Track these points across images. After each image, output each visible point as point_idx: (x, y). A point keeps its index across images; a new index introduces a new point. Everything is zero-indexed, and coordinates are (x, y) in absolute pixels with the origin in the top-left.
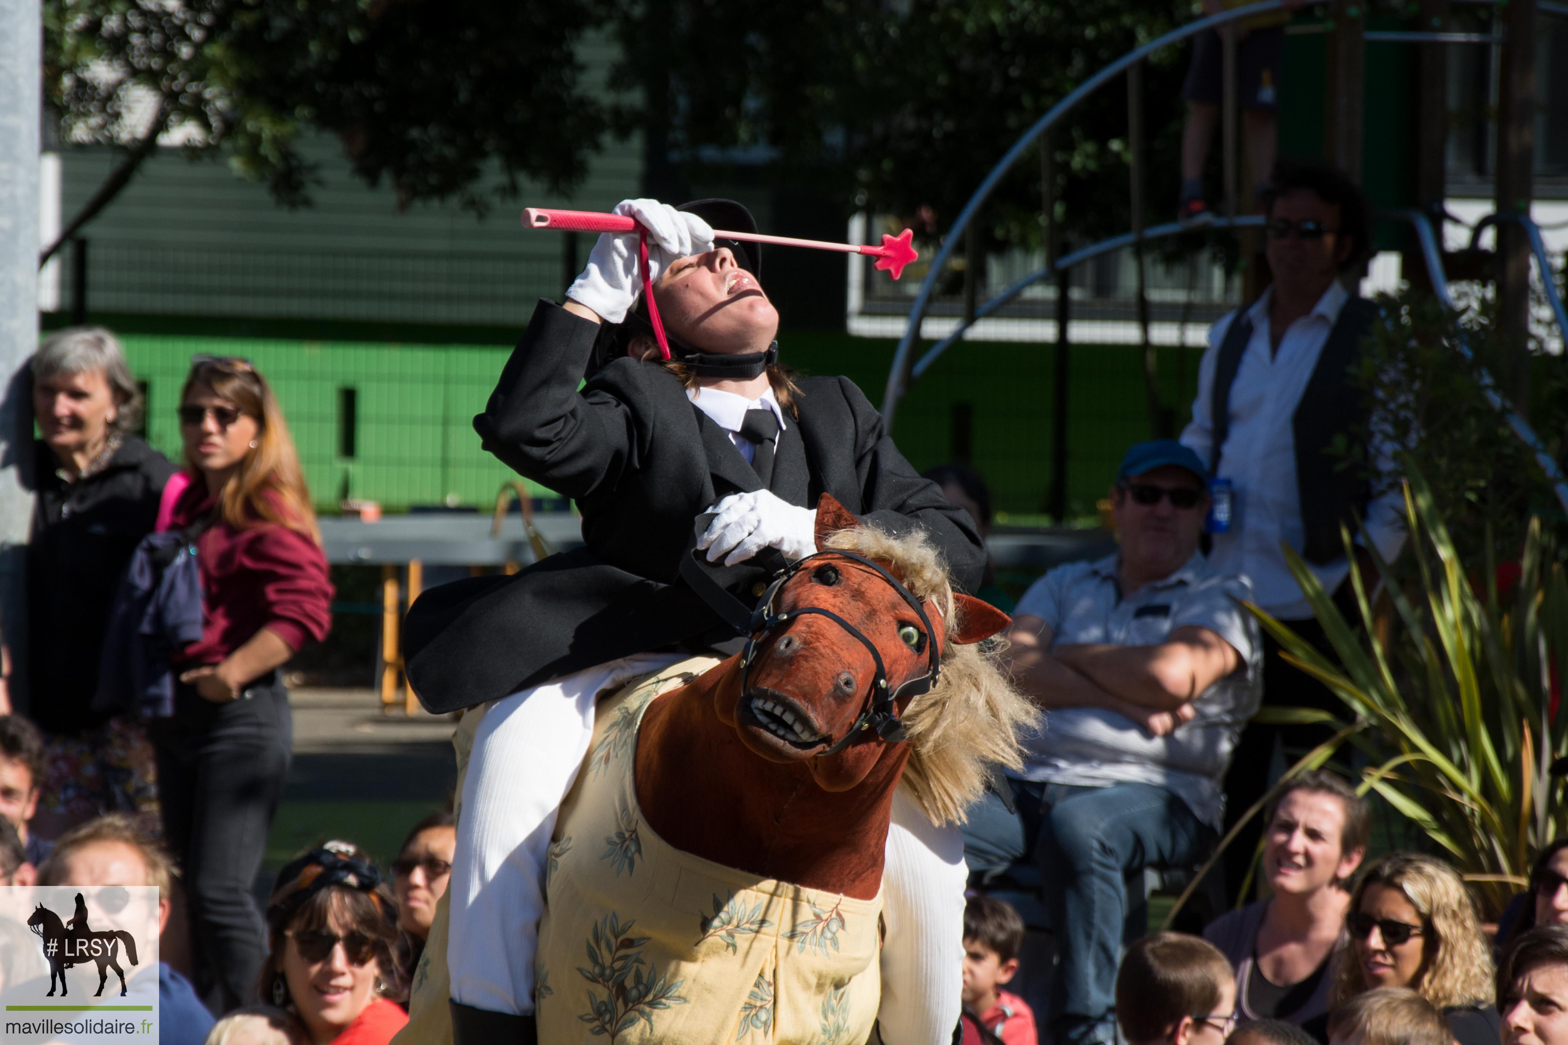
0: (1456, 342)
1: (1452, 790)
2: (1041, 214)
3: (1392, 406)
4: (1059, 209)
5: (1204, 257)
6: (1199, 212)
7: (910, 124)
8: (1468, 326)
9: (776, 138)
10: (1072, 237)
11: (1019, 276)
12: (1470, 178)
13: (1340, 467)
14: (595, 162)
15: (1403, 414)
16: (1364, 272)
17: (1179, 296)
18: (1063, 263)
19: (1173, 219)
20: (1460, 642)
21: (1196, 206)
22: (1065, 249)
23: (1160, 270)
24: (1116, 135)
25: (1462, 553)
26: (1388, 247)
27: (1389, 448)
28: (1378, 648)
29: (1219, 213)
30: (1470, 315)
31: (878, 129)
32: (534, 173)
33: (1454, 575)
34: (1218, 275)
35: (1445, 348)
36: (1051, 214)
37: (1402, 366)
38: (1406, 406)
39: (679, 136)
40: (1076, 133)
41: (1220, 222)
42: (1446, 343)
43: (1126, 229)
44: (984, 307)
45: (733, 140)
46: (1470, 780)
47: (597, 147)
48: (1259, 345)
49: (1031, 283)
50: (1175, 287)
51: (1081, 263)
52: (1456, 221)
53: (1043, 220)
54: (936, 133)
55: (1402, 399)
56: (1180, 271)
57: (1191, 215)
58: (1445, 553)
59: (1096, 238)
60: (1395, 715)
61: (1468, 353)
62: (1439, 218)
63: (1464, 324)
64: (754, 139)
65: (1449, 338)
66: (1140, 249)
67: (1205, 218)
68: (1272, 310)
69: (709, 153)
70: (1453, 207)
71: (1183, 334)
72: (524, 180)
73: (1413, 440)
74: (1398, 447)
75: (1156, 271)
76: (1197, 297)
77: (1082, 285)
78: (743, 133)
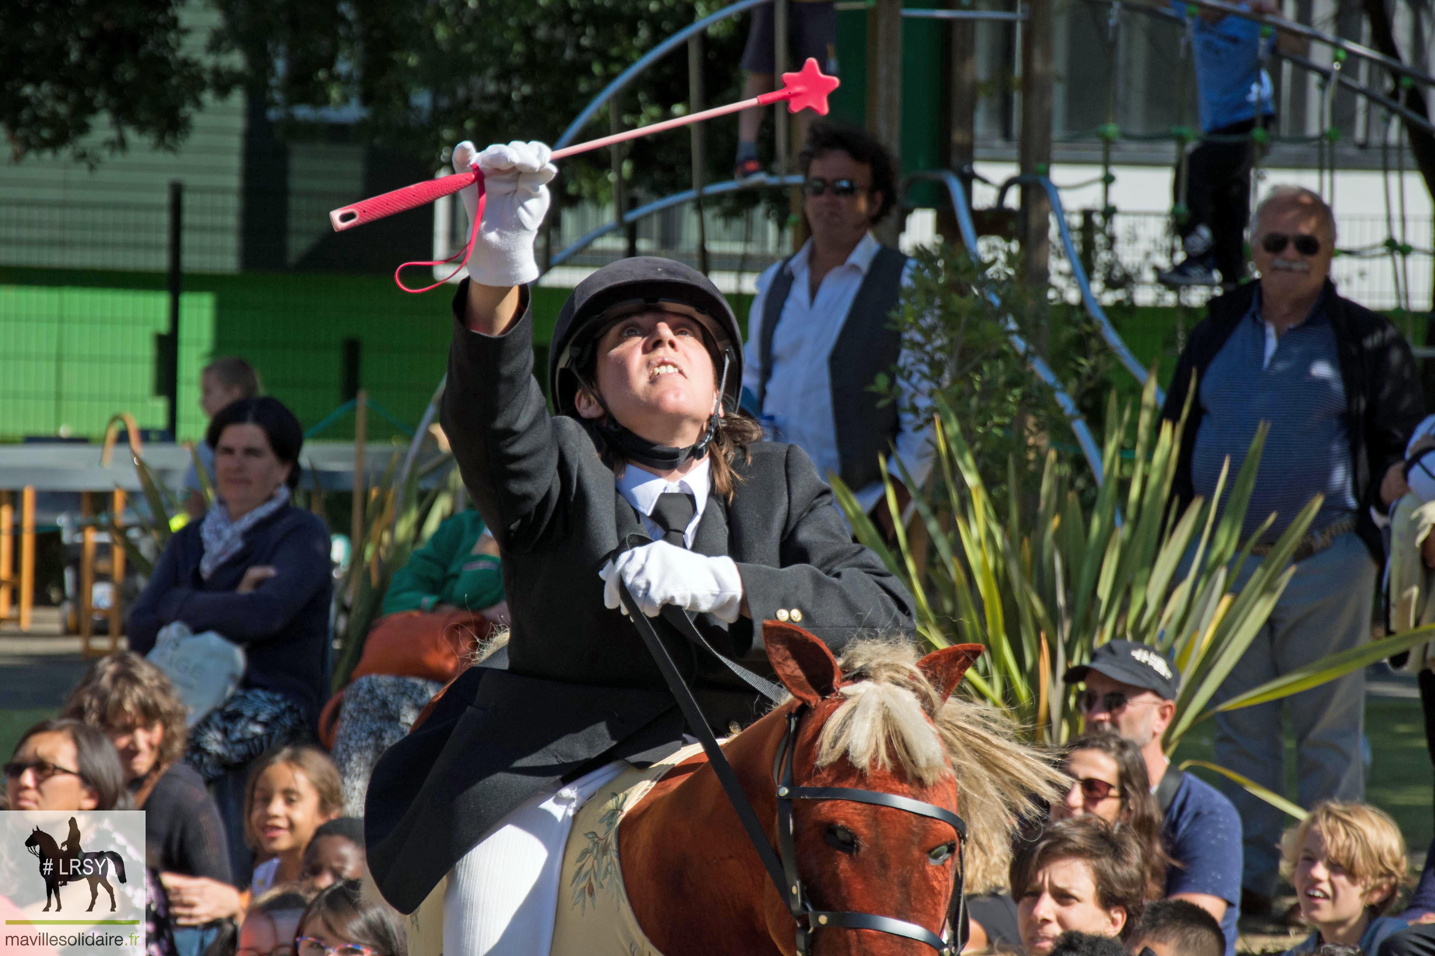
0: (985, 291)
1: (976, 696)
2: (610, 172)
3: (928, 348)
4: (627, 167)
5: (759, 212)
6: (755, 172)
7: (491, 88)
8: (995, 276)
9: (367, 99)
10: (639, 192)
11: (591, 227)
12: (998, 143)
13: (882, 403)
14: (198, 119)
15: (939, 356)
16: (902, 228)
17: (737, 248)
18: (630, 216)
19: (731, 178)
20: (985, 562)
21: (752, 166)
22: (633, 203)
23: (720, 223)
24: (677, 101)
25: (988, 481)
26: (924, 205)
27: (926, 385)
28: (911, 566)
29: (771, 173)
30: (999, 265)
31: (461, 92)
32: (142, 128)
33: (979, 499)
34: (772, 229)
35: (976, 296)
36: (619, 171)
37: (937, 312)
38: (941, 349)
39: (277, 96)
40: (642, 97)
41: (773, 181)
42: (976, 292)
43: (688, 186)
44: (558, 256)
45: (326, 101)
46: (993, 688)
47: (199, 105)
48: (800, 291)
49: (602, 235)
50: (734, 240)
51: (648, 216)
52: (985, 181)
53: (612, 177)
54: (515, 96)
55: (938, 343)
56: (738, 225)
57: (746, 174)
58: (972, 479)
59: (662, 195)
60: (926, 628)
61: (996, 301)
62: (968, 179)
63: (992, 275)
64: (346, 99)
65: (980, 286)
66: (700, 205)
67: (760, 178)
68: (812, 258)
69: (303, 112)
70: (980, 169)
71: (739, 281)
72: (131, 134)
73: (946, 380)
74: (934, 386)
75: (715, 224)
76: (753, 249)
77: (648, 237)
78: (335, 93)
